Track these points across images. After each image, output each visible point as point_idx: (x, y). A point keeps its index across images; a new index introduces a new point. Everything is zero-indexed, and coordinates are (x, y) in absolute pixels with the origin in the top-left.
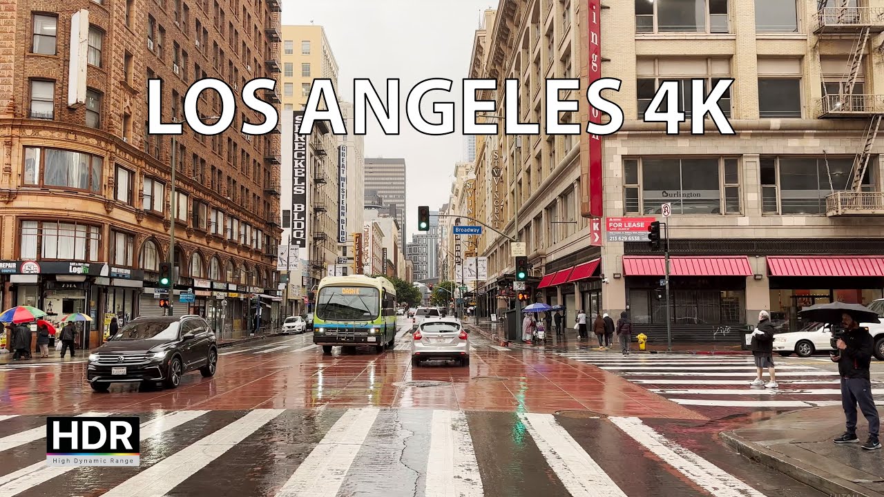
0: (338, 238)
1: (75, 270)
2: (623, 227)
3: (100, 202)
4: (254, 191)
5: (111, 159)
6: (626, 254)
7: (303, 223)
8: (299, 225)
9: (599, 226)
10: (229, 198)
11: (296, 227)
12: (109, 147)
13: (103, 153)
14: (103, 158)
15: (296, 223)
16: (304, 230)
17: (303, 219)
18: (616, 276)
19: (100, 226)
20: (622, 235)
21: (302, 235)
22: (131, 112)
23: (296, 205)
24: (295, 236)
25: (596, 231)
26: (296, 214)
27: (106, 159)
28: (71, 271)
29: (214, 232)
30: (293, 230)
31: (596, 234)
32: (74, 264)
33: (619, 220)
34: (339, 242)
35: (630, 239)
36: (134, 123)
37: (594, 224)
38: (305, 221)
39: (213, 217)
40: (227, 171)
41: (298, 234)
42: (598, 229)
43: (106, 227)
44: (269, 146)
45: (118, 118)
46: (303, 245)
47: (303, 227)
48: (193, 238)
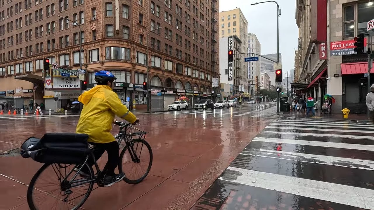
0: (248, 78)
1: (118, 85)
2: (342, 46)
3: (130, 63)
4: (206, 61)
5: (134, 49)
6: (343, 62)
7: (231, 73)
8: (230, 73)
9: (326, 48)
10: (194, 64)
11: (229, 74)
12: (132, 45)
13: (130, 47)
14: (130, 49)
15: (229, 73)
16: (232, 75)
17: (232, 71)
18: (336, 76)
19: (130, 71)
20: (340, 52)
21: (231, 77)
22: (143, 34)
23: (229, 67)
24: (229, 77)
25: (323, 51)
26: (229, 70)
27: (132, 49)
28: (116, 86)
29: (187, 74)
30: (229, 75)
31: (323, 53)
32: (117, 83)
33: (339, 43)
34: (248, 79)
35: (346, 53)
36: (145, 38)
37: (322, 47)
38: (232, 72)
39: (186, 70)
40: (193, 55)
41: (230, 76)
42: (325, 50)
43: (133, 72)
44: (214, 47)
45: (136, 36)
46: (232, 80)
47: (231, 74)
48: (176, 76)
